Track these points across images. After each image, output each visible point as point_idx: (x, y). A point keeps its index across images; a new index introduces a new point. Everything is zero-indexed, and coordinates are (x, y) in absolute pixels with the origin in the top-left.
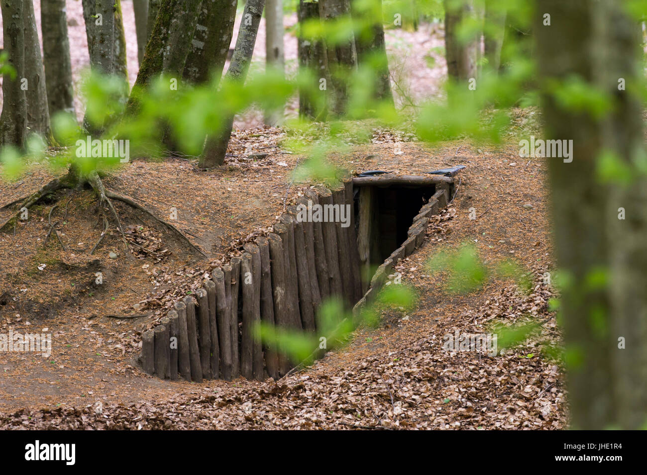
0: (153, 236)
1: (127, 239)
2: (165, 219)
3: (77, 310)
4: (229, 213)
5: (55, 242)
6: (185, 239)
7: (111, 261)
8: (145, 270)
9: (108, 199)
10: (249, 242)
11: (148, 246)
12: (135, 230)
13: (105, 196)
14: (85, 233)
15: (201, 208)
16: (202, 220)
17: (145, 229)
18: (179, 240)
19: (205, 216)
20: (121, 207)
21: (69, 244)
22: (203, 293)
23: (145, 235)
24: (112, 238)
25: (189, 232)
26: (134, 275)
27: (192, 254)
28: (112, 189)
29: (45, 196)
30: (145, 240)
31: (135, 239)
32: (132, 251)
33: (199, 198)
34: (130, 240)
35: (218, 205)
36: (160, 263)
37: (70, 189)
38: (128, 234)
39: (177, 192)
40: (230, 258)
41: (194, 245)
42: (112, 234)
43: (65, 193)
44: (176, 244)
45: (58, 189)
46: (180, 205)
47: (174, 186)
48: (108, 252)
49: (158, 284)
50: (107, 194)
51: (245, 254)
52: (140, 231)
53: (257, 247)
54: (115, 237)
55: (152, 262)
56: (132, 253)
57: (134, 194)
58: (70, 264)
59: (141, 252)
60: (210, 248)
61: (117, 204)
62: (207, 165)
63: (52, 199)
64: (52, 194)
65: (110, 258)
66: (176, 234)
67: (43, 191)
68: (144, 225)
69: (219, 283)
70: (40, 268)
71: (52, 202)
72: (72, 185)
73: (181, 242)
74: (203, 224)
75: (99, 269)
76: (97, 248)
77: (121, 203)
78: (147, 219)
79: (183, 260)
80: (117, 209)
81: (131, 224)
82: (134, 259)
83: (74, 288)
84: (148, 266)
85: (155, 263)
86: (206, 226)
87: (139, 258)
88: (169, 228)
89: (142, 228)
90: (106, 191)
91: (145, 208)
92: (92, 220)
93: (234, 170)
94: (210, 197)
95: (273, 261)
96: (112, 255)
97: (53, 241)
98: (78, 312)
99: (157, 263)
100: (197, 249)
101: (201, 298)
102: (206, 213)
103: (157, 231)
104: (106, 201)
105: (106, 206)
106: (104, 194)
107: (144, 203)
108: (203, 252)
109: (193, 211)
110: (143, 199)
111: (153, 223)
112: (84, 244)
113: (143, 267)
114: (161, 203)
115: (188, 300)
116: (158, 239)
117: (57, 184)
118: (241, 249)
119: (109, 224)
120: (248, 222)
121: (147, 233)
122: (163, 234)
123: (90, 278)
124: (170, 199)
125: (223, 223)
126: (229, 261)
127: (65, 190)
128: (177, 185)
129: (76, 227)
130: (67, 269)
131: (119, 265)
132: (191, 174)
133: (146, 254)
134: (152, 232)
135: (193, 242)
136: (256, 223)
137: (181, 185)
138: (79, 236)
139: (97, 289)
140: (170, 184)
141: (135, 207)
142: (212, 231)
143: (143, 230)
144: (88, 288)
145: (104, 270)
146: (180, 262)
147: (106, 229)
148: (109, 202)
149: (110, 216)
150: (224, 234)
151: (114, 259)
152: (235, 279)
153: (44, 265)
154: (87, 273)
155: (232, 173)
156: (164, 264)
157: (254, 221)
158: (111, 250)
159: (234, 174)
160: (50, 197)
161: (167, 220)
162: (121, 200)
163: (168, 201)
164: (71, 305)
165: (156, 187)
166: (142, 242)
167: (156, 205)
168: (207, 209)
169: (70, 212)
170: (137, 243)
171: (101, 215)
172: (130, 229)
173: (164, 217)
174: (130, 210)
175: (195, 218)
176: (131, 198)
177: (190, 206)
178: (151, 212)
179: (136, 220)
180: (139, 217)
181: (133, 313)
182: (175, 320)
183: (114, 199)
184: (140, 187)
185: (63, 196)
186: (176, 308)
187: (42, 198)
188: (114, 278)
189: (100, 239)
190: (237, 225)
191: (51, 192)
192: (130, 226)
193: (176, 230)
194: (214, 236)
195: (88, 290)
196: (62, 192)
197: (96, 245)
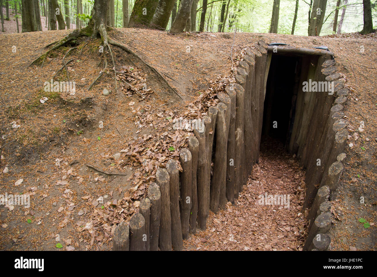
0: (140, 76)
1: (119, 78)
2: (150, 63)
3: (63, 150)
4: (195, 62)
5: (64, 77)
6: (165, 81)
7: (103, 98)
8: (131, 108)
9: (109, 45)
10: (220, 91)
11: (136, 84)
12: (127, 70)
13: (107, 43)
14: (90, 70)
15: (175, 56)
16: (176, 66)
17: (135, 69)
18: (160, 81)
19: (178, 63)
20: (118, 51)
21: (74, 79)
22: (188, 156)
23: (134, 74)
24: (108, 76)
25: (168, 76)
26: (121, 113)
27: (170, 95)
28: (114, 38)
29: (71, 40)
30: (134, 78)
31: (126, 78)
32: (122, 88)
33: (173, 50)
34: (122, 78)
35: (186, 55)
36: (144, 101)
37: (88, 37)
38: (121, 73)
39: (159, 44)
40: (208, 107)
41: (172, 88)
42: (108, 72)
43: (84, 40)
44: (157, 84)
45: (79, 37)
46: (161, 53)
47: (157, 41)
48: (102, 89)
49: (141, 126)
50: (110, 41)
51: (220, 103)
52: (130, 72)
53: (228, 96)
54: (111, 75)
55: (137, 99)
56: (122, 90)
57: (130, 44)
58: (66, 100)
59: (129, 89)
60: (185, 90)
61: (116, 49)
62: (175, 32)
63: (76, 43)
64: (75, 39)
65: (103, 95)
66: (157, 76)
67: (69, 37)
68: (135, 66)
69: (201, 139)
70: (42, 102)
71: (76, 45)
72: (89, 34)
73: (162, 84)
74: (177, 68)
75: (91, 106)
76: (95, 84)
77: (119, 49)
78: (137, 62)
79: (163, 99)
80: (115, 53)
81: (125, 65)
82: (123, 95)
83: (64, 126)
84: (134, 103)
85: (140, 101)
86: (179, 70)
87: (127, 95)
88: (152, 71)
89: (133, 68)
90: (108, 39)
91: (136, 54)
92: (97, 60)
93: (190, 36)
94: (180, 50)
95: (238, 107)
96: (106, 92)
97: (63, 76)
98: (64, 152)
99: (141, 101)
100: (174, 90)
101: (186, 163)
102: (178, 61)
103: (143, 72)
104: (107, 46)
105: (107, 50)
106: (106, 41)
107: (136, 50)
108: (179, 94)
109: (170, 58)
110: (135, 47)
111: (141, 65)
112: (86, 79)
113: (130, 104)
114: (148, 51)
115: (172, 165)
116: (144, 79)
117: (79, 33)
118: (216, 97)
119: (108, 64)
120: (211, 70)
121: (136, 73)
122: (148, 74)
123: (80, 115)
124: (154, 48)
125: (192, 69)
126: (207, 110)
127: (84, 37)
128: (159, 40)
129: (85, 65)
130: (64, 104)
131: (109, 102)
132: (167, 36)
133: (133, 92)
134: (140, 72)
135: (170, 84)
136: (216, 71)
137: (161, 41)
138: (85, 72)
139: (86, 126)
140: (155, 39)
141: (129, 52)
142: (184, 75)
143: (133, 70)
144: (78, 126)
145: (95, 107)
146: (160, 101)
147: (105, 68)
148: (109, 47)
149: (109, 58)
150: (194, 78)
151: (106, 96)
152: (212, 129)
153: (46, 99)
154: (79, 110)
155: (189, 37)
156: (147, 101)
157: (214, 70)
158: (106, 86)
159: (190, 38)
160: (74, 41)
161: (151, 64)
162: (119, 46)
163: (153, 50)
164: (57, 145)
165: (145, 40)
166: (132, 80)
167: (144, 52)
168: (179, 58)
169: (84, 53)
170: (128, 81)
171: (103, 57)
172: (123, 69)
173: (149, 62)
174: (125, 54)
175: (171, 63)
176: (126, 46)
177: (167, 54)
178: (140, 57)
179: (128, 62)
180: (132, 60)
181: (112, 167)
182: (157, 201)
183: (114, 45)
184: (135, 39)
185: (83, 42)
186: (158, 179)
187: (68, 41)
188: (103, 115)
189: (99, 76)
190: (203, 72)
191: (75, 38)
192: (124, 67)
193: (158, 73)
194: (186, 80)
195: (78, 127)
196: (82, 39)
197: (94, 82)
